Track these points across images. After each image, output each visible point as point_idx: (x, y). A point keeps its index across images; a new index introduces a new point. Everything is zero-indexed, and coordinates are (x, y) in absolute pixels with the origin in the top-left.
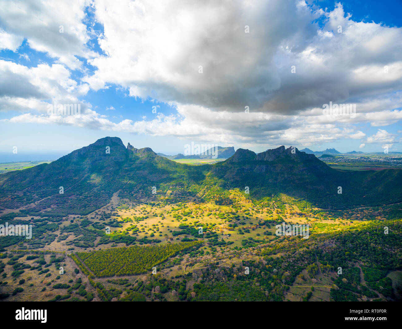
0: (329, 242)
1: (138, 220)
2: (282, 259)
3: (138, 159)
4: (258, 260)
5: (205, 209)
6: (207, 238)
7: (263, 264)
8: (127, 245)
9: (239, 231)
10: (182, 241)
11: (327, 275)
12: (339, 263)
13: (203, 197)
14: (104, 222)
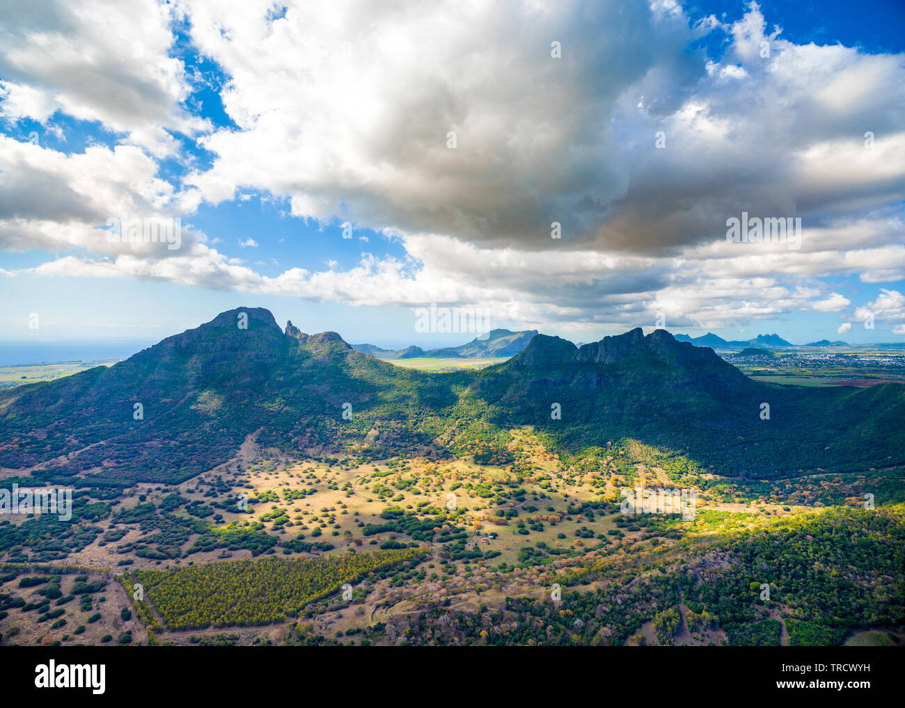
0: (715, 558)
1: (291, 497)
2: (599, 598)
3: (308, 358)
4: (543, 597)
5: (448, 474)
6: (441, 541)
7: (554, 608)
8: (255, 555)
9: (519, 527)
10: (383, 548)
11: (700, 636)
12: (732, 608)
13: (448, 446)
14: (214, 500)
